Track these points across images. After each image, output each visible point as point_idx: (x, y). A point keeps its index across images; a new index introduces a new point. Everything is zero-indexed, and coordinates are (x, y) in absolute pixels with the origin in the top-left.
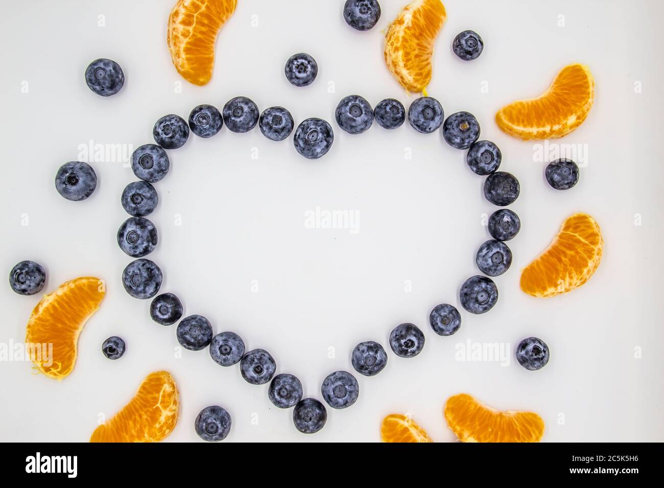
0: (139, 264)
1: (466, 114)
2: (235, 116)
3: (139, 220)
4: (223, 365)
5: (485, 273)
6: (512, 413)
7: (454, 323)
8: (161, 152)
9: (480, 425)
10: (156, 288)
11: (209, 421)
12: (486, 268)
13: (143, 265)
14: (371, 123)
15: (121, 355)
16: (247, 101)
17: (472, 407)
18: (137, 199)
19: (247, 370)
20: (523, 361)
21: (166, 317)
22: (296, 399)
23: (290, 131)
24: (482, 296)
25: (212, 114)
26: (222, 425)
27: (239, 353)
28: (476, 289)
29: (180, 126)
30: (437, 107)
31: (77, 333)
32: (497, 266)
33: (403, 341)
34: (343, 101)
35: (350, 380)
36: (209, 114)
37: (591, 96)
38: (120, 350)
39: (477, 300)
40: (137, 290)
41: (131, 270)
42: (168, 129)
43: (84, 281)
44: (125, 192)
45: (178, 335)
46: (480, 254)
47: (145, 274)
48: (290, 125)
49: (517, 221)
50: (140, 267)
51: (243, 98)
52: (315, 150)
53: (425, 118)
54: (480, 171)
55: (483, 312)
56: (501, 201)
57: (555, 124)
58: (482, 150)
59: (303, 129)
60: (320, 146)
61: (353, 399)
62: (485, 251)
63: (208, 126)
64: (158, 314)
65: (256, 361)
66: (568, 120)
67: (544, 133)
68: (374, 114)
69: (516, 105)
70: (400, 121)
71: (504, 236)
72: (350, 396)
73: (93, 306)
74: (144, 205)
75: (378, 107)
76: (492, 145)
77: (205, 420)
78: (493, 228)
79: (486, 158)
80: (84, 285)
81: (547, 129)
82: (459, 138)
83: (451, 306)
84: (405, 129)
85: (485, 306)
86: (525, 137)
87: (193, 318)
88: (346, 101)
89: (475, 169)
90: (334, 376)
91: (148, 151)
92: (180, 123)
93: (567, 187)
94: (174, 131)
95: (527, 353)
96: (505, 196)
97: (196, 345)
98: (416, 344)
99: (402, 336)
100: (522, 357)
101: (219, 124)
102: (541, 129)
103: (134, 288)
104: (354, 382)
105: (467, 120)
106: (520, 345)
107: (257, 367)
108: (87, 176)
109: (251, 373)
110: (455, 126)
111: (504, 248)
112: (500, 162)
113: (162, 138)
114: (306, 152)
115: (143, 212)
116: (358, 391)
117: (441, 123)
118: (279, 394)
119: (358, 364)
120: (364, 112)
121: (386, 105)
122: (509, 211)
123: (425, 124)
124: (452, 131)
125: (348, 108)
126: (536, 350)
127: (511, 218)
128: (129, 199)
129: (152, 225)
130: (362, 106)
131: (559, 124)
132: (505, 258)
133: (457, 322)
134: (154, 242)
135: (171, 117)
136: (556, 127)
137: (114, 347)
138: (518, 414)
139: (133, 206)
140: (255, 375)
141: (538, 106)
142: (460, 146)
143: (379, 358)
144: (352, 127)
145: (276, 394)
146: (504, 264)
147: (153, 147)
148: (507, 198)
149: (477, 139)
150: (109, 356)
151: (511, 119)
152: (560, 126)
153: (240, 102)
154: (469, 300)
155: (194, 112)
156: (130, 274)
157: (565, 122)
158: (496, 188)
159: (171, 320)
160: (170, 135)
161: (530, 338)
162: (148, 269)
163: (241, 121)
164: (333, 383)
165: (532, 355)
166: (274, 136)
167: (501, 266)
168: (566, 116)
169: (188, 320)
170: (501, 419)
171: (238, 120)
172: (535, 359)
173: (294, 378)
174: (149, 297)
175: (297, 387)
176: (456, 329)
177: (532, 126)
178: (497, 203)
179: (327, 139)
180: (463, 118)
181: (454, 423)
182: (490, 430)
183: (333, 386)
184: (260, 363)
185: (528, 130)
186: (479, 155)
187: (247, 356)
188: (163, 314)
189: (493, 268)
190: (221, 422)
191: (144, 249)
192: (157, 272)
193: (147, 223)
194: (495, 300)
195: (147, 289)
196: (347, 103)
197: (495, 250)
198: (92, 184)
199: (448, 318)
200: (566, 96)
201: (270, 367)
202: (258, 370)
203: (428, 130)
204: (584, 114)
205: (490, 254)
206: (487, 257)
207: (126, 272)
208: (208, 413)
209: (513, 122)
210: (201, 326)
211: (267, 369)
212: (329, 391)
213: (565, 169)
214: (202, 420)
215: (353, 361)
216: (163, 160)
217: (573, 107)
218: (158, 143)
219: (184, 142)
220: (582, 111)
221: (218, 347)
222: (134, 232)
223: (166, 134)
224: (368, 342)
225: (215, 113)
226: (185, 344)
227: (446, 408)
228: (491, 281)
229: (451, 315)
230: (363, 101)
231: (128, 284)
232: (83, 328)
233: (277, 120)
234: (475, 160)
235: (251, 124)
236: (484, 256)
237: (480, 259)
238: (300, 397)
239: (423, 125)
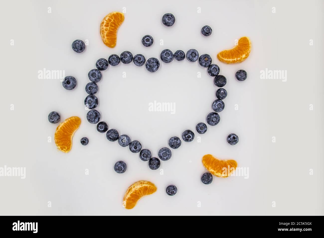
0: (92, 111)
1: (207, 55)
2: (124, 58)
3: (92, 96)
4: (123, 146)
5: (215, 111)
6: (226, 160)
7: (205, 129)
8: (99, 71)
9: (215, 165)
10: (98, 119)
11: (119, 166)
12: (215, 109)
13: (94, 112)
14: (173, 59)
15: (87, 144)
16: (129, 53)
17: (212, 159)
18: (91, 88)
19: (132, 148)
20: (229, 142)
21: (102, 130)
22: (149, 158)
23: (144, 63)
24: (214, 119)
25: (116, 58)
26: (123, 167)
27: (128, 142)
28: (212, 117)
29: (105, 62)
30: (196, 53)
31: (72, 136)
32: (219, 108)
33: (187, 136)
34: (163, 51)
35: (169, 151)
36: (115, 58)
37: (250, 47)
38: (87, 142)
39: (212, 121)
40: (92, 120)
41: (90, 113)
42: (101, 64)
43: (73, 118)
44: (86, 86)
45: (107, 136)
46: (213, 104)
47: (94, 115)
48: (144, 60)
49: (226, 92)
50: (93, 112)
51: (127, 51)
52: (153, 69)
53: (192, 56)
54: (213, 75)
55: (215, 125)
56: (220, 85)
57: (238, 58)
58: (213, 67)
59: (149, 62)
60: (155, 67)
61: (170, 157)
62: (215, 103)
63: (115, 62)
64: (99, 129)
65: (135, 144)
66: (242, 56)
67: (234, 61)
68: (174, 56)
69: (224, 51)
70: (183, 58)
71: (222, 98)
72: (168, 156)
73: (77, 127)
74: (93, 90)
75: (175, 53)
76: (216, 65)
77: (117, 166)
78: (218, 95)
79: (214, 70)
80: (73, 119)
81: (235, 59)
82: (204, 63)
83: (204, 123)
84: (185, 61)
85: (216, 123)
86: (228, 63)
87: (112, 130)
88: (164, 51)
89: (210, 74)
90: (163, 149)
91: (94, 71)
92: (105, 61)
93: (243, 80)
94: (103, 64)
95: (231, 139)
96: (221, 83)
97: (113, 139)
98: (191, 137)
99: (186, 134)
100: (229, 140)
101: (119, 61)
102: (233, 60)
103: (91, 120)
104: (170, 151)
105: (207, 57)
106: (228, 136)
107: (135, 147)
108: (73, 81)
109: (133, 149)
110: (203, 59)
111: (222, 102)
112: (219, 72)
113: (99, 67)
114: (150, 70)
115: (93, 93)
116: (171, 154)
117: (198, 58)
118: (143, 156)
119: (171, 144)
120: (170, 55)
121: (178, 52)
122: (223, 89)
123: (192, 59)
124: (202, 61)
125: (164, 54)
126: (234, 138)
127: (224, 91)
128: (88, 89)
129: (96, 97)
130: (170, 53)
131: (239, 57)
132: (222, 105)
133: (206, 129)
134: (97, 103)
135: (102, 59)
136: (238, 59)
137: (85, 141)
138: (228, 161)
139: (90, 91)
140: (135, 150)
141: (232, 51)
142: (205, 66)
143: (178, 142)
144: (166, 60)
145: (142, 156)
146: (222, 108)
147: (96, 70)
148: (222, 84)
149: (211, 64)
150: (83, 144)
151: (223, 56)
152: (240, 58)
153: (126, 53)
154: (210, 121)
155: (110, 57)
156: (89, 115)
157: (241, 57)
158: (218, 81)
159: (104, 131)
160: (102, 65)
161: (232, 134)
162: (95, 113)
163: (126, 60)
164: (162, 152)
165: (232, 140)
166: (138, 64)
167: (221, 108)
168: (242, 55)
169: (110, 131)
170: (222, 163)
171: (126, 59)
172: (234, 141)
173: (148, 150)
174: (96, 123)
175: (149, 153)
176: (205, 131)
177: (230, 59)
178: (219, 86)
179: (158, 65)
180: (206, 56)
181: (206, 164)
182: (218, 166)
183: (162, 153)
184: (136, 145)
185: (229, 60)
186: (212, 69)
187: (131, 143)
188: (101, 129)
189: (218, 109)
190: (123, 166)
191: (94, 106)
192: (99, 114)
193: (95, 97)
194: (219, 120)
195: (95, 120)
196: (164, 52)
197: (218, 103)
198: (75, 84)
199: (203, 127)
200: (241, 48)
201: (140, 146)
202: (136, 148)
203: (193, 61)
204: (248, 54)
205: (217, 104)
206: (216, 105)
207: (88, 114)
208: (118, 163)
209: (223, 58)
210: (115, 133)
211: (139, 147)
212: (161, 154)
213: (242, 73)
214: (116, 166)
215: (169, 144)
216: (99, 74)
217: (244, 52)
218: (97, 68)
219: (107, 68)
220: (247, 53)
221: (121, 140)
222: (90, 100)
223: (100, 65)
224: (174, 137)
225: (118, 57)
226: (109, 139)
227: (203, 159)
228: (218, 114)
229: (203, 126)
230: (170, 51)
231: (88, 118)
232: (74, 135)
233: (139, 59)
234: (211, 71)
235: (130, 60)
236: (215, 105)
237: (213, 106)
238: (151, 157)
239: (191, 59)
